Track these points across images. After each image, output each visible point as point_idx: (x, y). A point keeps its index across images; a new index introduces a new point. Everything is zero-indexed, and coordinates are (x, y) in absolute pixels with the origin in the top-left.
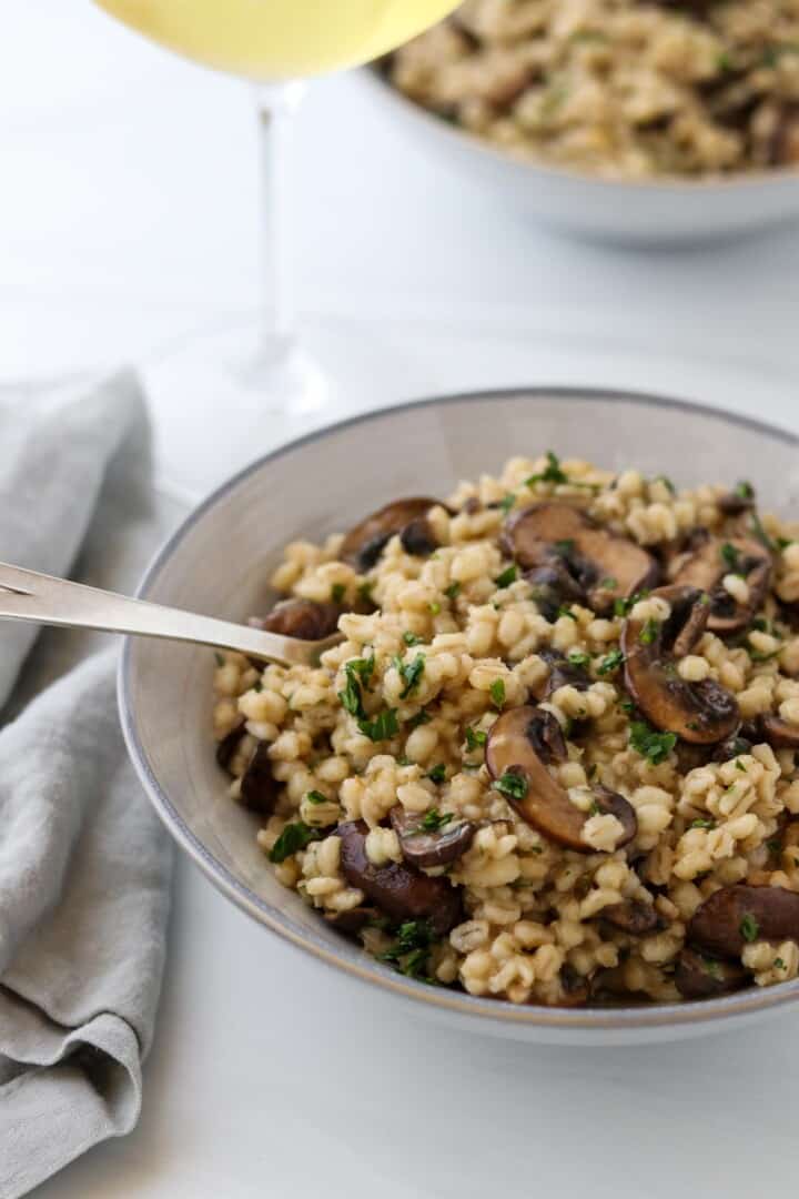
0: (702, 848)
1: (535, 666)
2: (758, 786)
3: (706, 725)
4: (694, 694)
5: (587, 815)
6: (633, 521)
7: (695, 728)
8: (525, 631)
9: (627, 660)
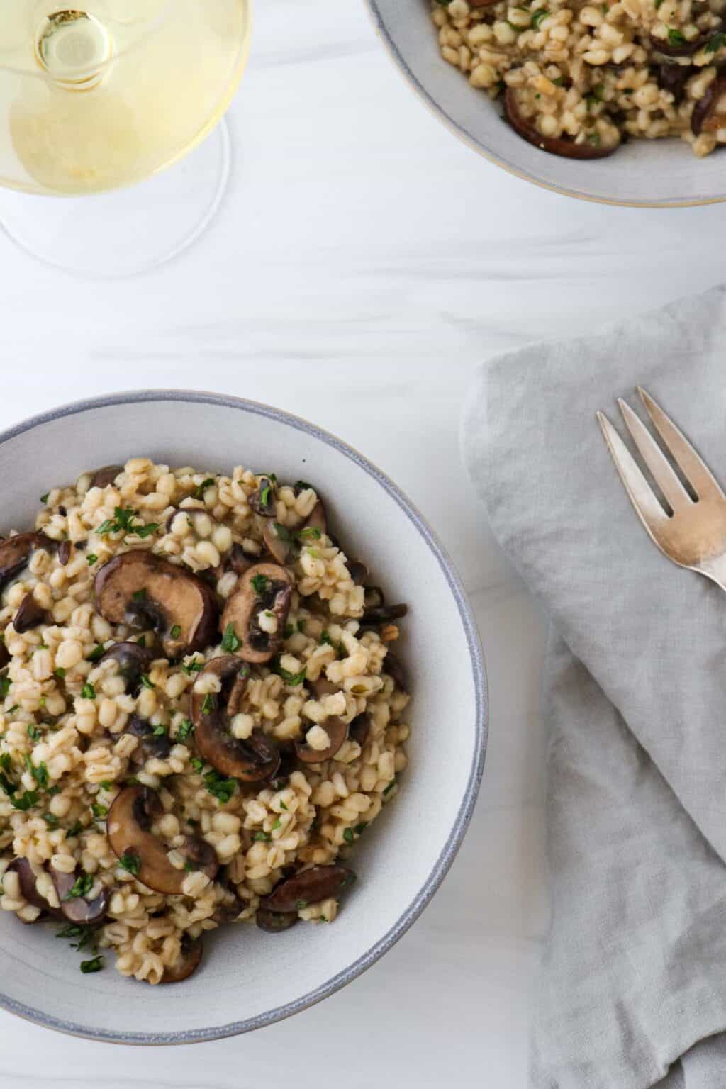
0: (264, 861)
1: (128, 743)
2: (298, 813)
3: (257, 769)
4: (245, 749)
5: (183, 873)
6: (186, 557)
7: (249, 772)
8: (118, 711)
9: (196, 729)
